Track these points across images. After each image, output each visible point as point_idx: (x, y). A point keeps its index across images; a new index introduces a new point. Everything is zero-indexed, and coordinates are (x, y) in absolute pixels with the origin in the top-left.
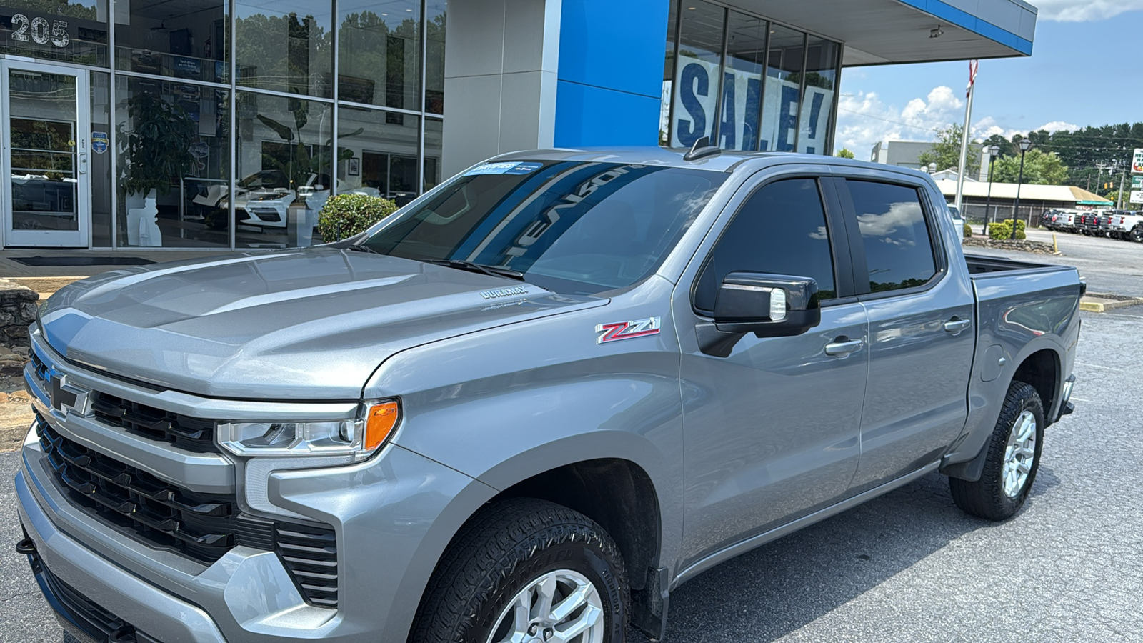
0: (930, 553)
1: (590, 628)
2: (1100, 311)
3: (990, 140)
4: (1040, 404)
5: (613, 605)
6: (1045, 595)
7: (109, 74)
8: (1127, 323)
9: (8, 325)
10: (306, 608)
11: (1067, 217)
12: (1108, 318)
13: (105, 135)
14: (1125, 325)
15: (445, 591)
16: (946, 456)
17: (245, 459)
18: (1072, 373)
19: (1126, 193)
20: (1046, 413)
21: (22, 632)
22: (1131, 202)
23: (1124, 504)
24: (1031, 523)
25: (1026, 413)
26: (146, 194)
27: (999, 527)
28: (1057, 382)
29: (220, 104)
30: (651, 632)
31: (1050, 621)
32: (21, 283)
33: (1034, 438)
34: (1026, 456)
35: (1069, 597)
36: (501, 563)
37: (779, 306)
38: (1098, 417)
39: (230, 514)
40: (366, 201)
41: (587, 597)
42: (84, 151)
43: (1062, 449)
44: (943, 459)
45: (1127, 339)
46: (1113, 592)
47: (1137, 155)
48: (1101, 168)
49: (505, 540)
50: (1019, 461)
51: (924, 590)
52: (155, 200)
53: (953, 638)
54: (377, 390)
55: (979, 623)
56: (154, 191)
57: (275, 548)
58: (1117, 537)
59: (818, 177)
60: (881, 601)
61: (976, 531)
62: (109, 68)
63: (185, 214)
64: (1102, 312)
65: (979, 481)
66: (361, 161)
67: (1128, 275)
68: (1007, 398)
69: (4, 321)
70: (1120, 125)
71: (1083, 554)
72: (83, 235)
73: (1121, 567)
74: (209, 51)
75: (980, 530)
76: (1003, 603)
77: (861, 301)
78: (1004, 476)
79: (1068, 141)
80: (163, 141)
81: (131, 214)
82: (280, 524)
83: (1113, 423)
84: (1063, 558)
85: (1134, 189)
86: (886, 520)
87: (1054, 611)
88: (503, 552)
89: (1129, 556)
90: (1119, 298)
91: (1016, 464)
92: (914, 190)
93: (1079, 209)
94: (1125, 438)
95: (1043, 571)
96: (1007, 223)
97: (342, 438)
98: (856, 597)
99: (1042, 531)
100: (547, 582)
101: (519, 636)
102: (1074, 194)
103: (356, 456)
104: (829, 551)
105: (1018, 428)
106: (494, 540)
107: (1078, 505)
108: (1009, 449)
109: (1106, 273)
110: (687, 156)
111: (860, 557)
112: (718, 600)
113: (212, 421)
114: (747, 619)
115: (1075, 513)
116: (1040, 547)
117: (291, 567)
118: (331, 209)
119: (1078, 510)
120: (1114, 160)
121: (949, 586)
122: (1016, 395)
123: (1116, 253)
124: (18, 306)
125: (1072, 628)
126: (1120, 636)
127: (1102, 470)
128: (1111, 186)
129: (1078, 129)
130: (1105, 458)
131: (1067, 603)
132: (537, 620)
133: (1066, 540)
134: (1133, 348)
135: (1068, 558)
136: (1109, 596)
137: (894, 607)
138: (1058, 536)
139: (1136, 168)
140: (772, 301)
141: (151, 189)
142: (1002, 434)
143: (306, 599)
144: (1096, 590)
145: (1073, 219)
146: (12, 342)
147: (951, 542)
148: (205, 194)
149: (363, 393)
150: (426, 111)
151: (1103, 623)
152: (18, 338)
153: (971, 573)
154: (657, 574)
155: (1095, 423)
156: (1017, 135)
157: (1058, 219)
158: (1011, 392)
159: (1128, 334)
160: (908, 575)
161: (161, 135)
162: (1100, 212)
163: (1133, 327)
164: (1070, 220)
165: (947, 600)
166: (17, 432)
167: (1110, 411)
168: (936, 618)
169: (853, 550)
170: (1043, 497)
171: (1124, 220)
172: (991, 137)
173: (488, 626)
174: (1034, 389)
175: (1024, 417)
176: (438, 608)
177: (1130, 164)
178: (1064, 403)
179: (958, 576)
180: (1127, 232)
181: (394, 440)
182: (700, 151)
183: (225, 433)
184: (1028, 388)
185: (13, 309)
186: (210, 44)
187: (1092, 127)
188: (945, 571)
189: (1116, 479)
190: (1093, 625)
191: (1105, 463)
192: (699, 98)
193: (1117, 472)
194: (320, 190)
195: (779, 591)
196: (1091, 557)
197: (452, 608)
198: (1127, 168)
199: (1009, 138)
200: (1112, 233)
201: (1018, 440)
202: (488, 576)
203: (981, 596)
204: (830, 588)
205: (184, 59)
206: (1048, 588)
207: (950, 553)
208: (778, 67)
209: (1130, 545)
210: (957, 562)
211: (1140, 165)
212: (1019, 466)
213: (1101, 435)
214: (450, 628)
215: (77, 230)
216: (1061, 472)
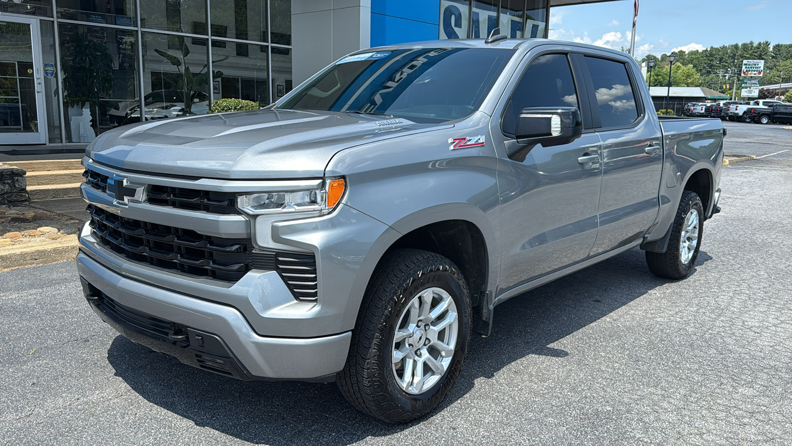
0: (637, 297)
1: (450, 325)
2: (726, 164)
3: (646, 58)
4: (701, 205)
5: (463, 311)
6: (711, 316)
7: (53, 22)
8: (744, 171)
9: (6, 193)
10: (297, 303)
11: (700, 108)
12: (732, 169)
13: (52, 65)
14: (743, 172)
15: (371, 297)
16: (646, 236)
17: (255, 216)
18: (719, 187)
19: (738, 91)
20: (705, 211)
21: (82, 359)
22: (741, 96)
23: (753, 268)
24: (697, 280)
25: (693, 210)
26: (83, 106)
27: (678, 283)
28: (711, 191)
29: (121, 46)
30: (482, 332)
31: (715, 329)
32: (11, 165)
33: (697, 227)
34: (693, 239)
35: (726, 316)
36: (403, 280)
37: (557, 126)
38: (732, 223)
39: (247, 251)
40: (240, 103)
41: (449, 306)
42: (39, 77)
43: (711, 241)
44: (644, 238)
45: (745, 180)
46: (751, 313)
47: (745, 64)
48: (721, 75)
49: (404, 268)
50: (689, 241)
51: (637, 316)
52: (89, 109)
53: (658, 339)
54: (333, 172)
55: (673, 332)
56: (87, 104)
57: (277, 269)
58: (751, 285)
59: (568, 53)
60: (611, 323)
61: (664, 285)
62: (53, 17)
63: (99, 125)
64: (728, 165)
65: (666, 252)
66: (220, 83)
67: (743, 142)
68: (681, 201)
69: (4, 190)
70: (733, 45)
71: (731, 294)
72: (41, 135)
73: (755, 300)
74: (110, 9)
75: (667, 285)
76: (686, 321)
77: (597, 132)
78: (681, 250)
79: (698, 57)
80: (93, 68)
81: (74, 120)
82: (280, 253)
83: (742, 226)
84: (720, 297)
85: (743, 88)
86: (607, 282)
87: (717, 324)
88: (404, 274)
89: (759, 295)
90: (738, 156)
91: (687, 244)
92: (623, 65)
93: (708, 103)
94: (750, 234)
95: (708, 304)
96: (661, 111)
97: (314, 202)
98: (595, 320)
99: (705, 284)
100: (428, 294)
101: (413, 326)
102: (704, 93)
103: (323, 211)
104: (574, 299)
105: (688, 219)
106: (397, 268)
107: (725, 269)
108: (683, 233)
109: (728, 142)
110: (487, 41)
111: (594, 301)
112: (511, 326)
113: (234, 193)
114: (531, 335)
115: (724, 274)
116: (704, 292)
117: (286, 279)
118: (216, 109)
119: (726, 273)
120: (729, 69)
121: (652, 314)
122: (686, 198)
123: (733, 129)
124: (12, 179)
125: (729, 331)
126: (759, 335)
127: (738, 251)
128: (728, 87)
129: (705, 49)
130: (739, 245)
131: (724, 319)
132: (421, 318)
133: (720, 288)
134: (750, 185)
135: (723, 297)
136: (749, 315)
137: (620, 325)
138: (715, 286)
139: (744, 73)
140: (552, 122)
141: (86, 103)
142: (679, 223)
143: (297, 298)
144: (741, 313)
145: (704, 109)
146: (10, 204)
147: (649, 291)
148: (117, 108)
149: (324, 174)
150: (271, 43)
151: (748, 329)
152: (14, 201)
153: (664, 307)
154: (486, 295)
155: (730, 226)
156: (664, 55)
157: (694, 109)
158: (684, 197)
159: (746, 177)
160: (626, 309)
161: (91, 64)
162: (722, 103)
163: (748, 173)
164: (702, 110)
165: (652, 321)
166: (36, 254)
167: (739, 220)
168: (646, 330)
169: (589, 298)
170: (703, 266)
171: (738, 108)
172: (646, 57)
173: (398, 316)
174: (697, 195)
175: (691, 213)
176: (369, 306)
177: (741, 71)
178: (715, 206)
179: (657, 308)
180: (740, 116)
181: (344, 201)
182: (495, 37)
183: (242, 201)
184: (693, 194)
185: (9, 181)
186: (110, 4)
187: (714, 47)
188: (648, 306)
189: (747, 255)
190: (742, 329)
191: (739, 247)
192: (456, 29)
193: (747, 252)
194: (197, 102)
195: (548, 320)
196: (736, 296)
197: (377, 306)
198: (738, 74)
199: (659, 57)
200: (730, 117)
201: (688, 228)
202: (396, 287)
203: (672, 318)
204: (579, 317)
205: (93, 14)
206: (713, 312)
207: (650, 297)
208: (507, 8)
209: (759, 289)
210: (655, 301)
211: (747, 71)
212: (689, 245)
213: (735, 233)
214: (377, 317)
215: (38, 132)
216: (713, 253)
